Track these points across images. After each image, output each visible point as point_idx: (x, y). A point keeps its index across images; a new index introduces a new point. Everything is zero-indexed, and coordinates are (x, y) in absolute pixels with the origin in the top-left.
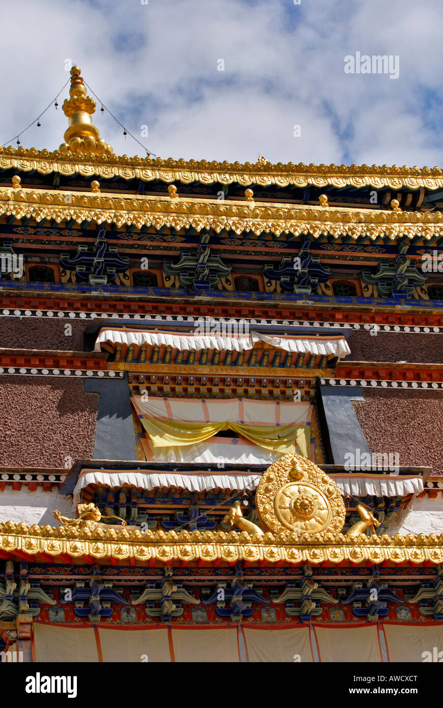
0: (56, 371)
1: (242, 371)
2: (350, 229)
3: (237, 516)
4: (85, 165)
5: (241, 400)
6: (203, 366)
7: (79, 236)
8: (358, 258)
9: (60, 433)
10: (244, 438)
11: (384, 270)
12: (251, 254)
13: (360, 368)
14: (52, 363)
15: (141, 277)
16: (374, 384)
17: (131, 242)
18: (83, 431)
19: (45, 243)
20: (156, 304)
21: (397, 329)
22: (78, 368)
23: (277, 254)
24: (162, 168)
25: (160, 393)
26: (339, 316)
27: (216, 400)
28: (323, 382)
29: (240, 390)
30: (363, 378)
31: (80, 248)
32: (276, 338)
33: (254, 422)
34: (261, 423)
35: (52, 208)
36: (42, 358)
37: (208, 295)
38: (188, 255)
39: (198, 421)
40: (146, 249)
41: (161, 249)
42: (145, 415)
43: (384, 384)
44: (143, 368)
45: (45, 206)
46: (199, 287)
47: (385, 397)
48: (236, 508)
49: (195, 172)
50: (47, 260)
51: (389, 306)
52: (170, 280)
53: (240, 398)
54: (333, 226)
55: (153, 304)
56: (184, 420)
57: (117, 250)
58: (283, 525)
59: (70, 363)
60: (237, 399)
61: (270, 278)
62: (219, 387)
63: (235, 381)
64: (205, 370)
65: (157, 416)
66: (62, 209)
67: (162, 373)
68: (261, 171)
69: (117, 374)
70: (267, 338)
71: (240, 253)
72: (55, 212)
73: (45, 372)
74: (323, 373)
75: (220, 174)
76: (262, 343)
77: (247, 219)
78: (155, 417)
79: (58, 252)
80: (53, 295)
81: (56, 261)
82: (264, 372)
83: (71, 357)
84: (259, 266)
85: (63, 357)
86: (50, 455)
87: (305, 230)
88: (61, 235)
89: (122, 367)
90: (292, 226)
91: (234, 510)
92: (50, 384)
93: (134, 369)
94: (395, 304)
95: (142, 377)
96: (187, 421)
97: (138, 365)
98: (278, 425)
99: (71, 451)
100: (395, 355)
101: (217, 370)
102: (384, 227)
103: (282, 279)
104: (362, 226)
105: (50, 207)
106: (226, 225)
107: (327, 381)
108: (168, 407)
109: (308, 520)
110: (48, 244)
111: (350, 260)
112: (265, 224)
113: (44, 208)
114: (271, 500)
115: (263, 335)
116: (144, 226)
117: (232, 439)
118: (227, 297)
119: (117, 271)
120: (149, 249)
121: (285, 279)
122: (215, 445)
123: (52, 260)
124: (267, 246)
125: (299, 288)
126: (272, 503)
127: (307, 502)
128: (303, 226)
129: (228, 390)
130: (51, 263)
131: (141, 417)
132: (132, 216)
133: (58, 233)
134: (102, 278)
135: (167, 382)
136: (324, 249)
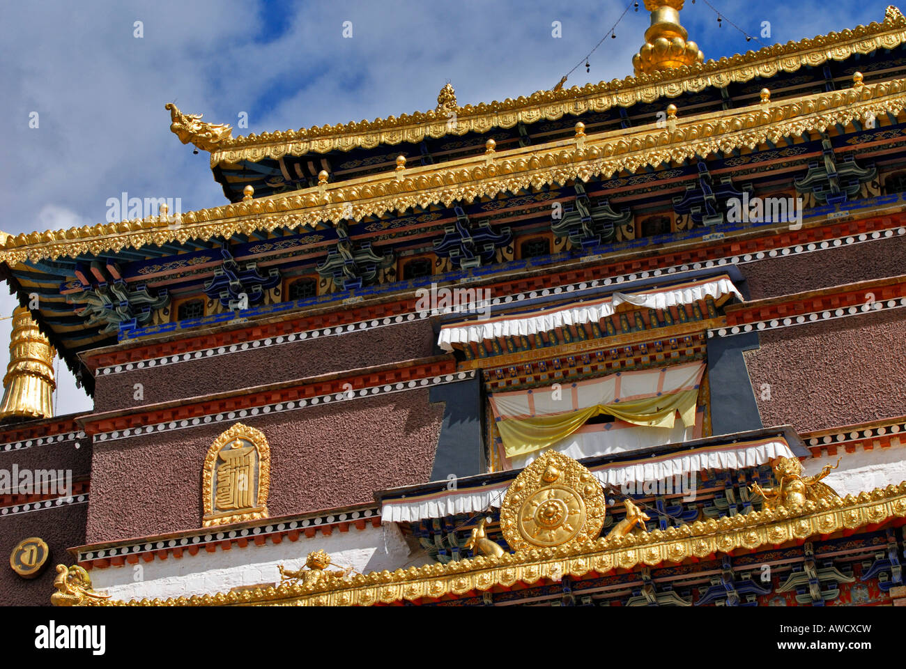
0: (400, 386)
1: (615, 342)
2: (722, 143)
3: (478, 538)
4: (529, 110)
5: (618, 375)
6: (569, 345)
7: (438, 219)
8: (780, 166)
9: (397, 457)
10: (620, 421)
11: (814, 173)
12: (647, 191)
13: (753, 309)
14: (393, 378)
15: (534, 245)
16: (774, 324)
17: (499, 212)
18: (423, 450)
19: (408, 235)
20: (516, 282)
21: (812, 248)
22: (423, 377)
23: (679, 184)
24: (620, 91)
25: (524, 386)
26: (735, 248)
27: (591, 381)
28: (711, 335)
29: (616, 364)
30: (760, 320)
31: (446, 231)
32: (641, 296)
33: (631, 397)
34: (639, 396)
35: (373, 202)
36: (382, 374)
37: (596, 253)
38: (570, 211)
39: (564, 412)
40: (523, 214)
41: (540, 210)
42: (503, 416)
43: (788, 322)
44: (499, 361)
45: (365, 201)
46: (586, 246)
47: (788, 338)
48: (479, 528)
49: (661, 85)
50: (422, 250)
51: (819, 217)
52: (560, 242)
53: (618, 373)
54: (702, 144)
55: (512, 282)
56: (549, 414)
57: (488, 224)
58: (526, 540)
59: (413, 373)
60: (615, 375)
61: (681, 213)
62: (591, 365)
63: (606, 354)
64: (570, 349)
65: (516, 415)
66: (385, 200)
67: (521, 363)
68: (742, 63)
69: (468, 375)
70: (630, 298)
71: (633, 193)
72: (377, 206)
73: (388, 388)
74: (713, 323)
75: (690, 80)
76: (625, 304)
77: (597, 161)
78: (515, 417)
79: (430, 239)
80: (397, 297)
81: (431, 249)
82: (640, 337)
83: (413, 366)
84: (666, 202)
85: (404, 368)
86: (384, 484)
87: (667, 157)
88: (418, 223)
89: (476, 364)
90: (651, 156)
91: (475, 531)
92: (392, 402)
93: (489, 364)
94: (826, 213)
95: (499, 371)
96: (551, 414)
97: (494, 359)
98: (659, 394)
99: (407, 475)
100: (805, 281)
101: (585, 346)
102: (764, 131)
103: (692, 211)
104: (738, 135)
105: (371, 200)
106: (571, 174)
107: (716, 333)
108: (531, 401)
109: (555, 529)
110: (412, 234)
111: (770, 170)
112: (619, 161)
113: (365, 204)
114: (516, 513)
115: (626, 295)
116: (477, 198)
117: (605, 424)
118: (618, 250)
119: (496, 247)
120: (526, 214)
121: (695, 211)
122: (584, 435)
123: (428, 249)
124: (657, 179)
125: (708, 218)
126: (516, 515)
127: (552, 509)
128: (665, 153)
129: (601, 367)
130: (429, 253)
131: (499, 419)
132: (463, 190)
133: (414, 220)
134: (474, 260)
135: (528, 372)
136: (729, 166)
